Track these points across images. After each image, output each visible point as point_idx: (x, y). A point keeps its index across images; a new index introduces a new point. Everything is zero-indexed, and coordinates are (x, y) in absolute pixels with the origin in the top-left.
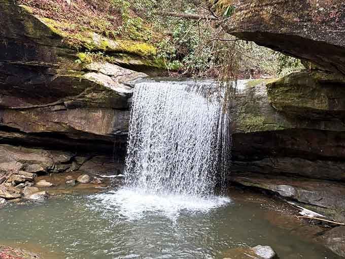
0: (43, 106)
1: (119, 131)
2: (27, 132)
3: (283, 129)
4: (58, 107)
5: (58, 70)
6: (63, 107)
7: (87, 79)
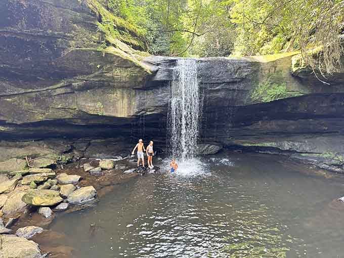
0: (39, 90)
1: (143, 112)
2: (18, 123)
3: (302, 95)
4: (62, 91)
5: (72, 43)
6: (69, 90)
7: (110, 54)
